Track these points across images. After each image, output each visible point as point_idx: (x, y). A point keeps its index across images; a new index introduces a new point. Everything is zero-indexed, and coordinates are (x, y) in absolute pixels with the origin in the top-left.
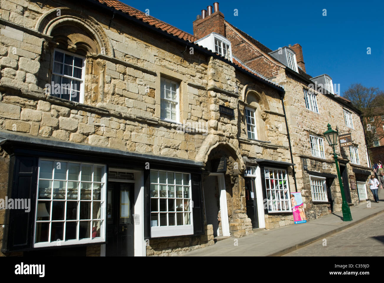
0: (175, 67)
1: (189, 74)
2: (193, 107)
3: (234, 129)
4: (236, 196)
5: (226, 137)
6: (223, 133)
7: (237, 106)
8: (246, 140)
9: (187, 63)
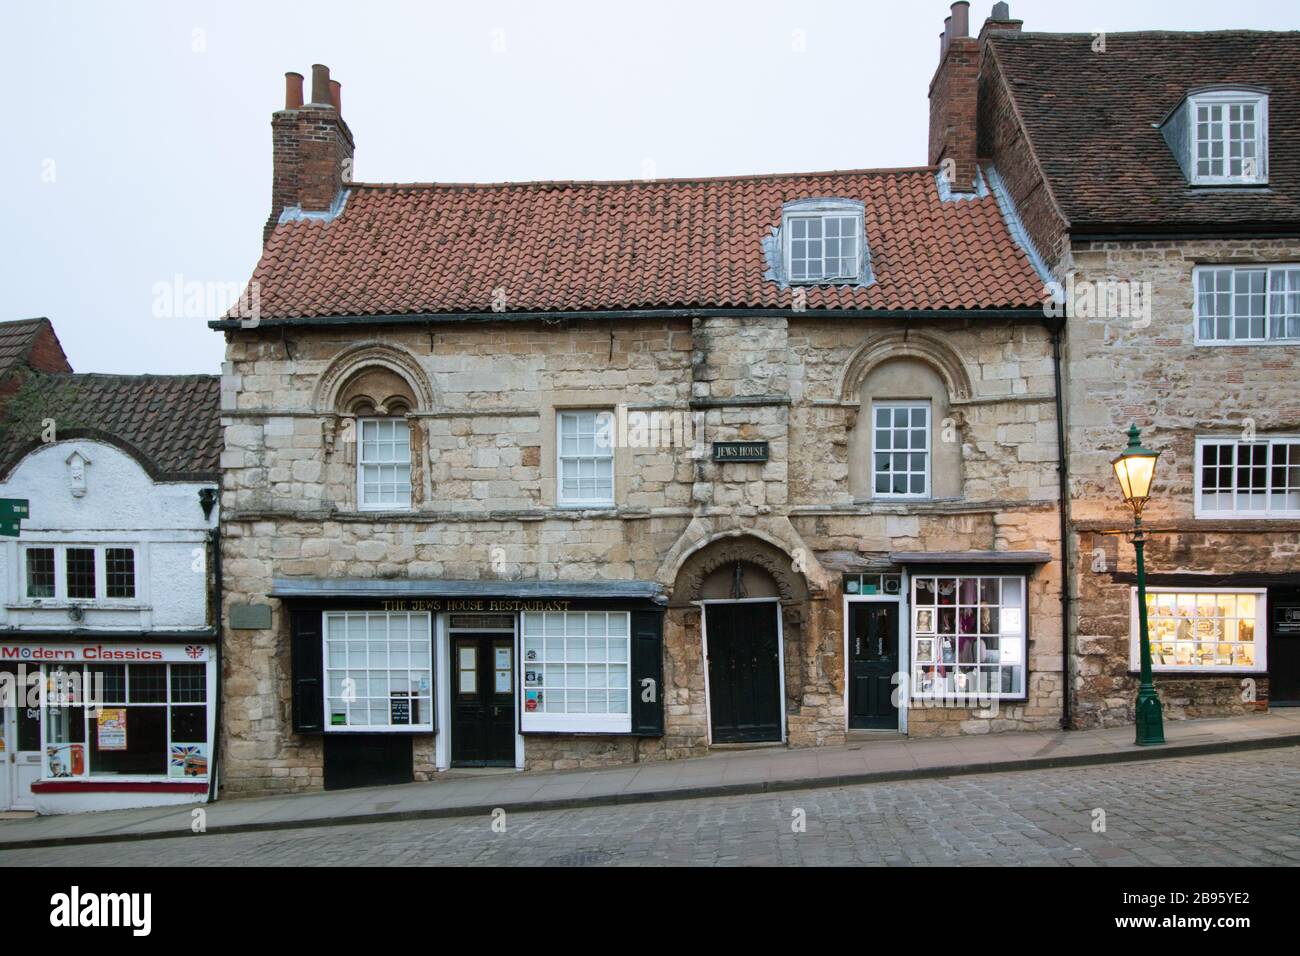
0: (590, 379)
1: (635, 384)
2: (649, 460)
3: (773, 492)
4: (802, 652)
5: (742, 516)
6: (729, 510)
7: (784, 430)
8: (843, 510)
9: (629, 357)
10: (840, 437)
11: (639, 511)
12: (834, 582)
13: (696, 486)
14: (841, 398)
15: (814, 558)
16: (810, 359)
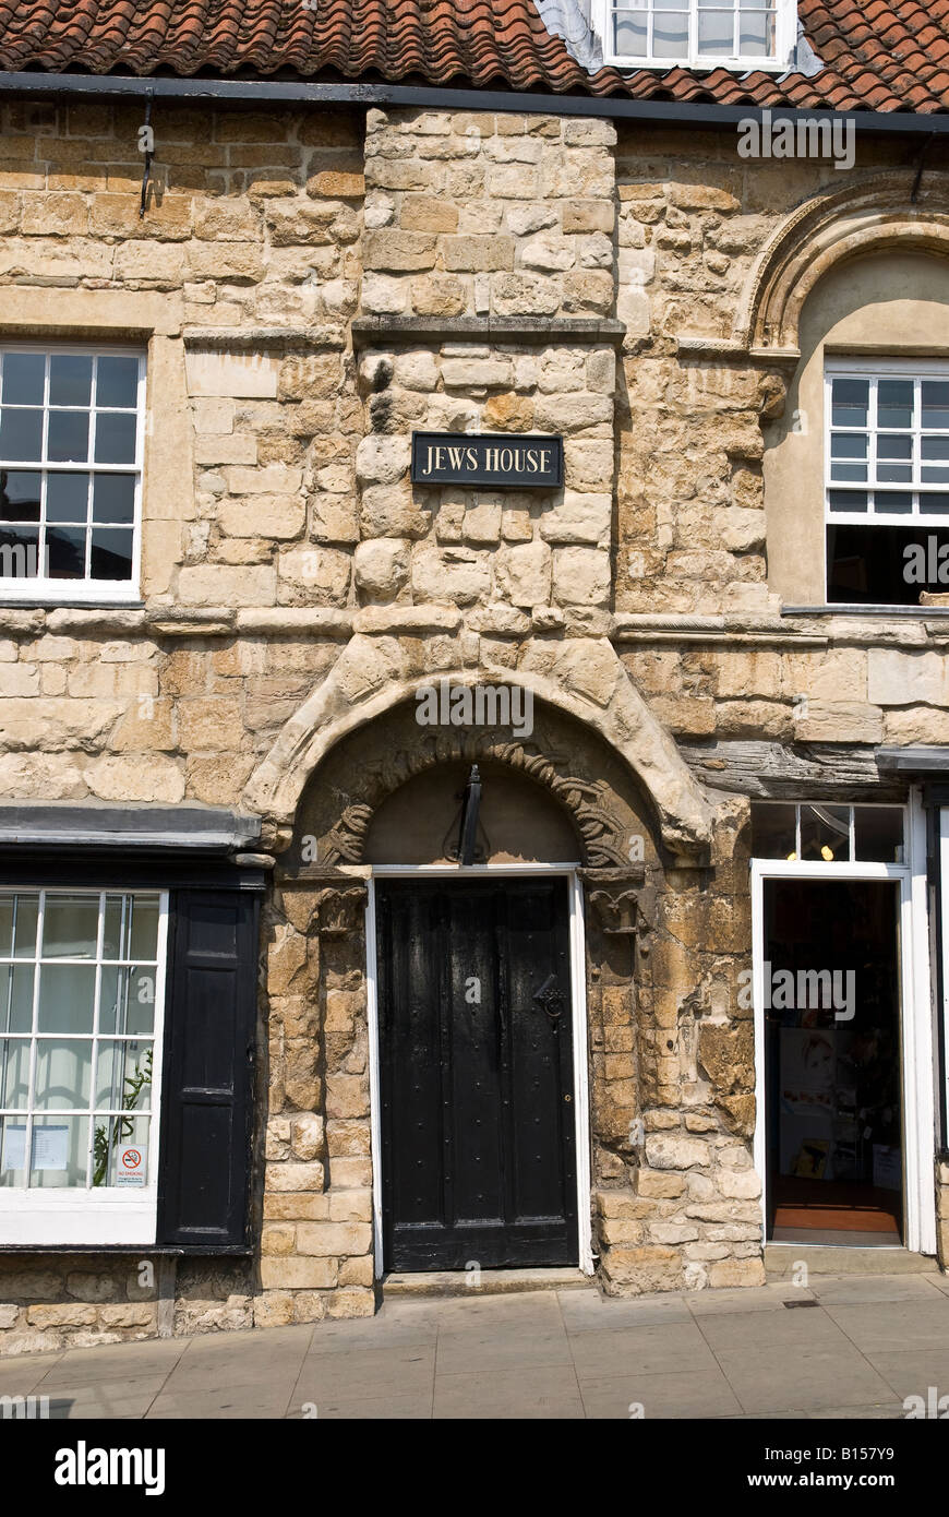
0: (96, 261)
1: (206, 278)
2: (239, 479)
3: (576, 573)
4: (643, 1015)
5: (489, 634)
6: (451, 617)
7: (604, 408)
8: (755, 629)
9: (192, 208)
10: (749, 437)
11: (205, 613)
12: (730, 822)
13: (364, 550)
14: (751, 338)
15: (676, 756)
16: (670, 234)
